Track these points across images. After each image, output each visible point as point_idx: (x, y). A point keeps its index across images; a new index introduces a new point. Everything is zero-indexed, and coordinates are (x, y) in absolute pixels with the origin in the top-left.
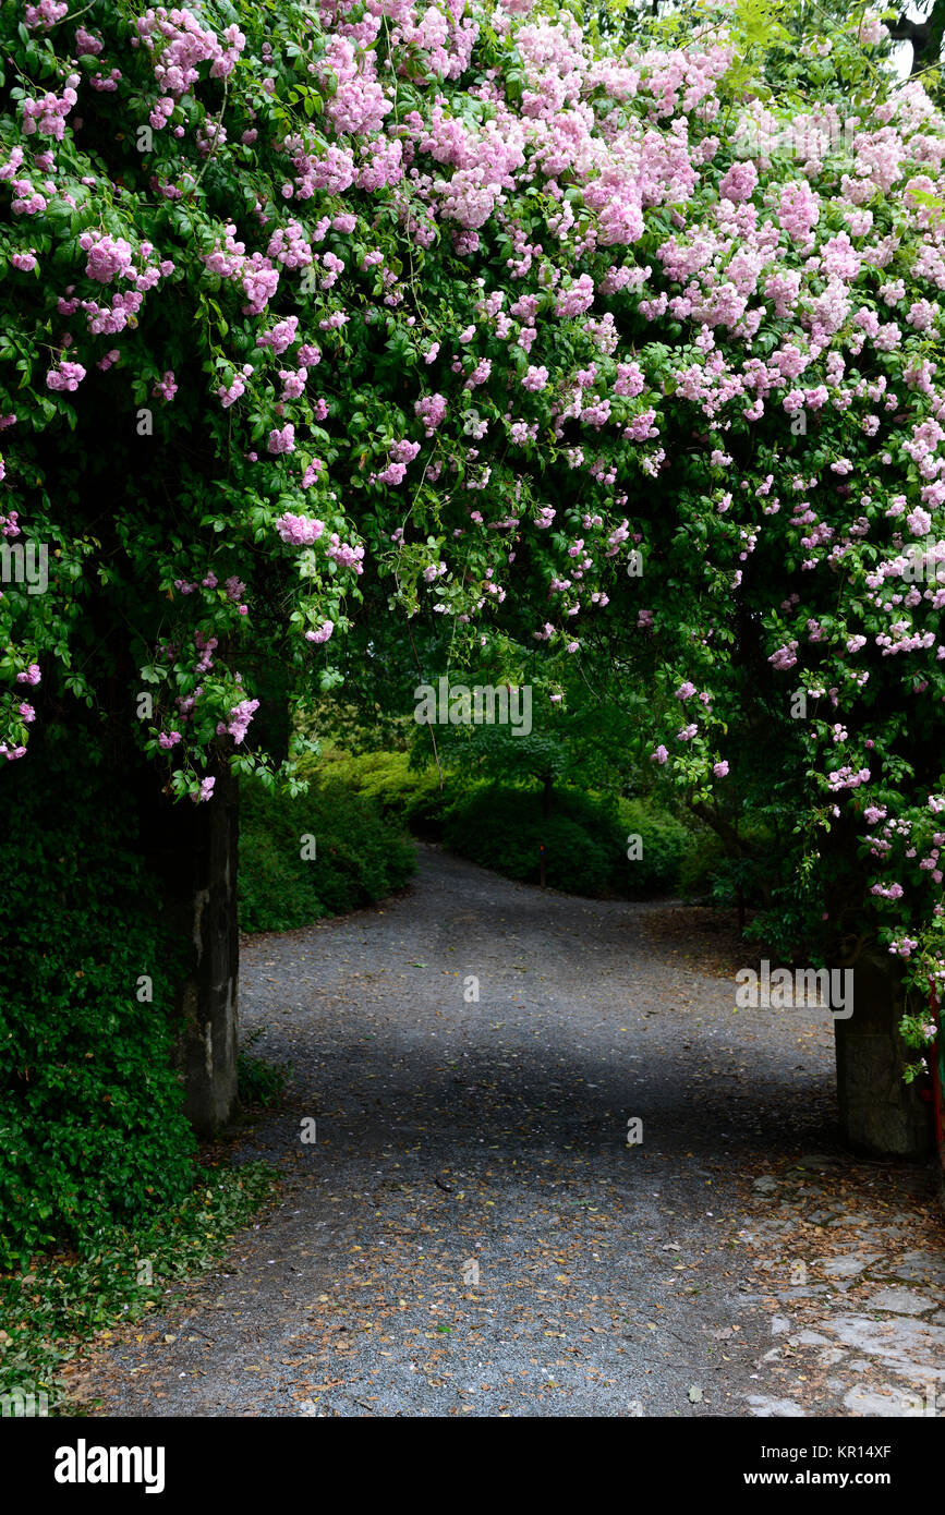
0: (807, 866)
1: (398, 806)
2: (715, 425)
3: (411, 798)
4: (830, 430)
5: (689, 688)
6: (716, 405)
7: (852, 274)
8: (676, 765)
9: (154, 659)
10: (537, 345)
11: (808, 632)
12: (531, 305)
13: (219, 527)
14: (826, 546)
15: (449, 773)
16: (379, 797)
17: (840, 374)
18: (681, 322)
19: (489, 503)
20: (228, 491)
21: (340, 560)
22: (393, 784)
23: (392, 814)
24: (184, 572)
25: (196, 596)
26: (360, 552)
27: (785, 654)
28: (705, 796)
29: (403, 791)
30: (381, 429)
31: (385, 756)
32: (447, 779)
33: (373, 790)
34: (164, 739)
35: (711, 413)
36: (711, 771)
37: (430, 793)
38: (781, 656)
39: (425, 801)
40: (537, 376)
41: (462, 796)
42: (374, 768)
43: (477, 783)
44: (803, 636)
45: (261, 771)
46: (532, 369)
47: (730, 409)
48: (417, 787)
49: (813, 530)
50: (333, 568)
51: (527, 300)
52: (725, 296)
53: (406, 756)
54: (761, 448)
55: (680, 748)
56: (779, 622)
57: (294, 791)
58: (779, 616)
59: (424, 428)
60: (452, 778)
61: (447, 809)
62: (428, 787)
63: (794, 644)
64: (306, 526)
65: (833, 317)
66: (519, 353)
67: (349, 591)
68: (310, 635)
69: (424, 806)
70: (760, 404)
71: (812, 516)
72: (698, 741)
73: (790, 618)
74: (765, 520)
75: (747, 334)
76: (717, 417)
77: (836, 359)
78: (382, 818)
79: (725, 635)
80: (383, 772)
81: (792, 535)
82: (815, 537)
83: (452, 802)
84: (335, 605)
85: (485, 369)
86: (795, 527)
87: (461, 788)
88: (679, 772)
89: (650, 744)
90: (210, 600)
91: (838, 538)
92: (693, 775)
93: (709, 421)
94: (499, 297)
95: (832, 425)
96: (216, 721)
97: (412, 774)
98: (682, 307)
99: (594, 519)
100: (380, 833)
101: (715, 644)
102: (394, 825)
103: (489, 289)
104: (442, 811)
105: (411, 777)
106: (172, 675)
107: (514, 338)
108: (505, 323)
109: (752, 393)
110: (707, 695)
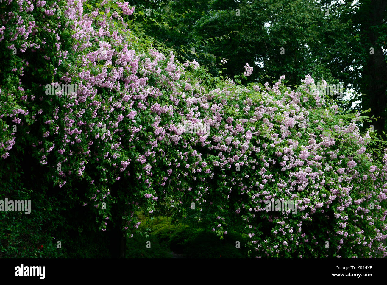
0: (249, 253)
1: (167, 239)
2: (222, 170)
3: (172, 236)
4: (245, 169)
5: (219, 217)
6: (222, 166)
7: (251, 138)
8: (217, 232)
9: (124, 215)
10: (188, 160)
11: (242, 207)
12: (187, 154)
13: (136, 195)
14: (246, 190)
15: (187, 226)
16: (159, 235)
17: (246, 159)
18: (216, 150)
19: (180, 187)
20: (137, 189)
21: (154, 200)
22: (164, 230)
23: (164, 242)
24: (129, 201)
25: (131, 205)
26: (157, 198)
27: (238, 211)
28: (222, 238)
29: (168, 233)
30: (161, 176)
31: (162, 218)
32: (186, 228)
33: (157, 232)
34: (125, 228)
35: (221, 167)
36: (224, 233)
37: (179, 234)
38: (237, 211)
39: (177, 237)
40: (188, 166)
41: (192, 235)
42: (158, 222)
43: (198, 230)
44: (241, 207)
45: (140, 233)
46: (187, 165)
47: (225, 166)
48: (174, 231)
49: (243, 187)
50: (153, 201)
51: (186, 153)
52: (223, 147)
53: (170, 218)
54: (232, 172)
55: (217, 228)
56: (237, 204)
57: (147, 237)
58: (237, 203)
59: (168, 175)
60: (188, 228)
61: (186, 240)
62: (178, 231)
63: (239, 209)
64: (149, 195)
65: (245, 148)
66: (185, 162)
67: (155, 205)
68: (150, 212)
69: (176, 239)
70: (230, 166)
71: (242, 185)
72: (221, 227)
73: (239, 203)
74: (233, 186)
75: (229, 152)
76: (223, 168)
77: (246, 156)
78: (160, 244)
79: (227, 206)
80: (161, 225)
81: (239, 188)
82: (243, 189)
83: (188, 237)
84: (153, 207)
85: (179, 165)
86: (240, 187)
87: (191, 232)
88: (217, 233)
89: (211, 228)
90: (133, 206)
91: (248, 189)
92: (220, 234)
93: (221, 169)
94: (181, 153)
95: (246, 168)
96: (133, 225)
97: (173, 226)
98: (216, 147)
99: (201, 188)
100: (159, 249)
101: (225, 208)
102: (164, 246)
103: (179, 152)
104: (184, 241)
105: (172, 227)
106: (127, 218)
107: (184, 159)
108: (182, 157)
109: (229, 163)
110: (223, 219)
